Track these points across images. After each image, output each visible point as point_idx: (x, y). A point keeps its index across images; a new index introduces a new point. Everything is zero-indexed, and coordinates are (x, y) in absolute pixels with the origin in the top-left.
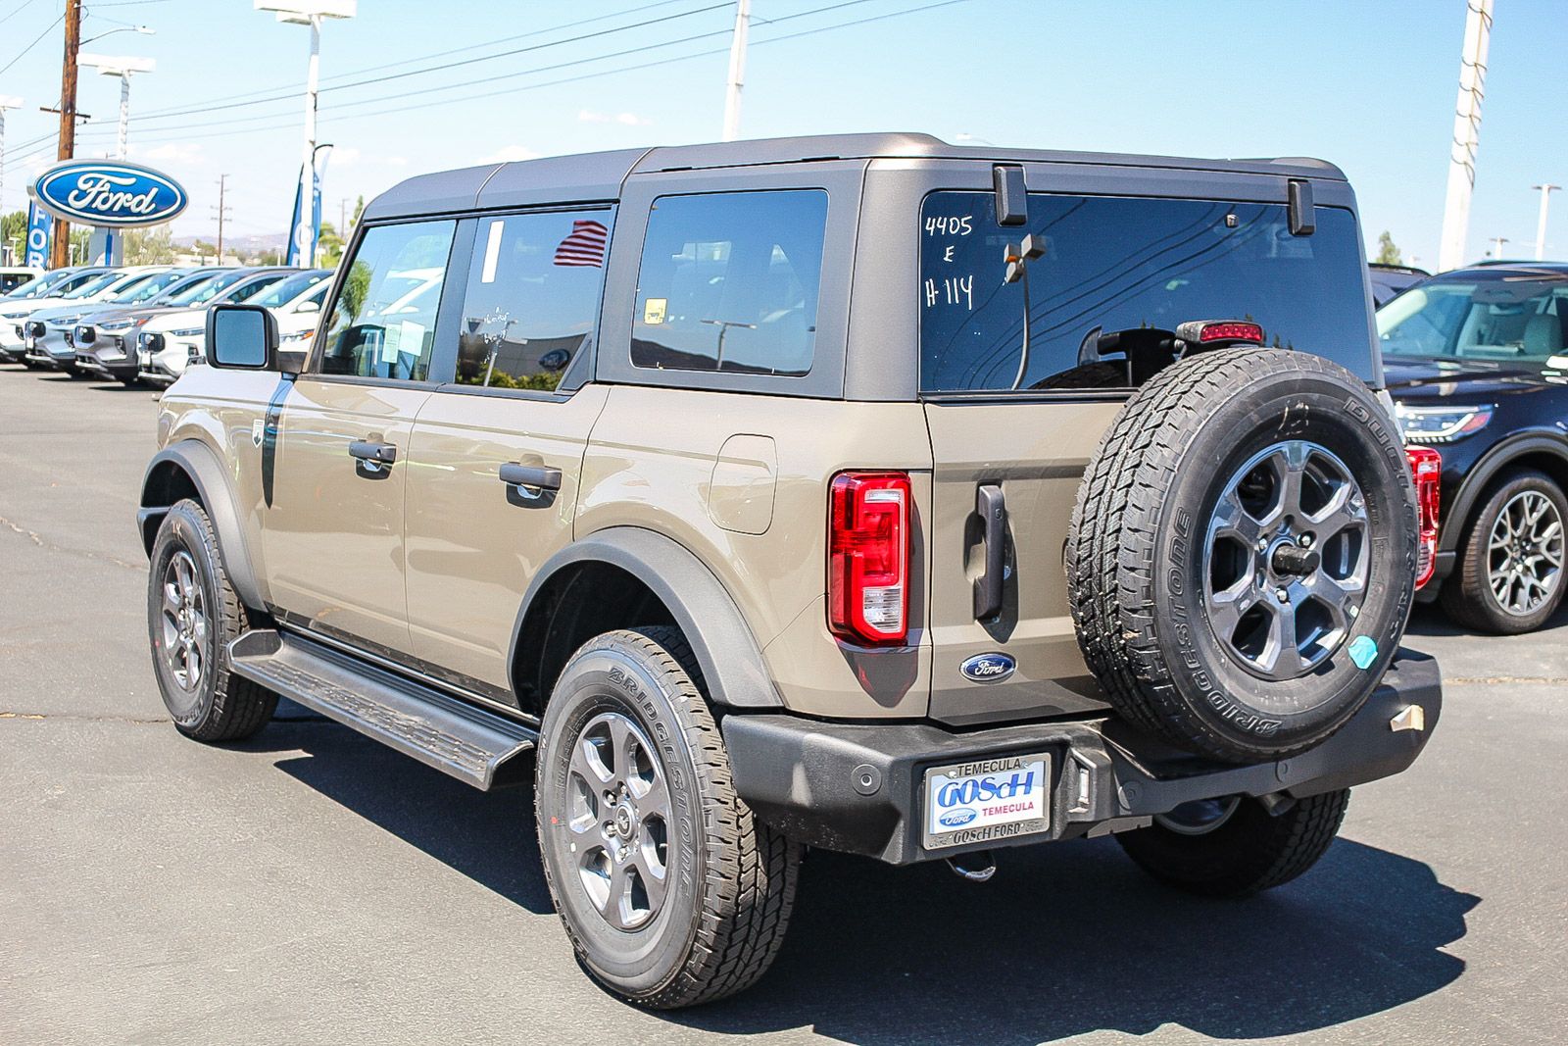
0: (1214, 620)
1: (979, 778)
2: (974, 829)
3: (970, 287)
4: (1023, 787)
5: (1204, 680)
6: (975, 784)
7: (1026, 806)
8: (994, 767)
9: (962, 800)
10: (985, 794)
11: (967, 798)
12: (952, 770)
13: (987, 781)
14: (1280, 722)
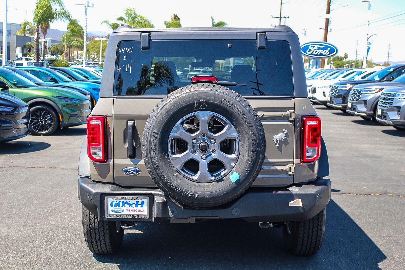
0: (173, 162)
1: (125, 201)
2: (123, 215)
3: (131, 67)
4: (140, 205)
5: (165, 179)
6: (123, 202)
7: (142, 211)
8: (129, 198)
9: (119, 206)
10: (127, 205)
11: (121, 205)
12: (115, 198)
13: (127, 202)
14: (198, 195)
